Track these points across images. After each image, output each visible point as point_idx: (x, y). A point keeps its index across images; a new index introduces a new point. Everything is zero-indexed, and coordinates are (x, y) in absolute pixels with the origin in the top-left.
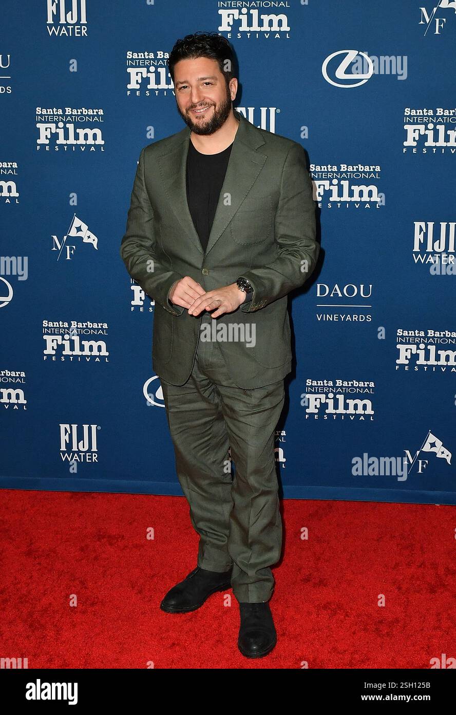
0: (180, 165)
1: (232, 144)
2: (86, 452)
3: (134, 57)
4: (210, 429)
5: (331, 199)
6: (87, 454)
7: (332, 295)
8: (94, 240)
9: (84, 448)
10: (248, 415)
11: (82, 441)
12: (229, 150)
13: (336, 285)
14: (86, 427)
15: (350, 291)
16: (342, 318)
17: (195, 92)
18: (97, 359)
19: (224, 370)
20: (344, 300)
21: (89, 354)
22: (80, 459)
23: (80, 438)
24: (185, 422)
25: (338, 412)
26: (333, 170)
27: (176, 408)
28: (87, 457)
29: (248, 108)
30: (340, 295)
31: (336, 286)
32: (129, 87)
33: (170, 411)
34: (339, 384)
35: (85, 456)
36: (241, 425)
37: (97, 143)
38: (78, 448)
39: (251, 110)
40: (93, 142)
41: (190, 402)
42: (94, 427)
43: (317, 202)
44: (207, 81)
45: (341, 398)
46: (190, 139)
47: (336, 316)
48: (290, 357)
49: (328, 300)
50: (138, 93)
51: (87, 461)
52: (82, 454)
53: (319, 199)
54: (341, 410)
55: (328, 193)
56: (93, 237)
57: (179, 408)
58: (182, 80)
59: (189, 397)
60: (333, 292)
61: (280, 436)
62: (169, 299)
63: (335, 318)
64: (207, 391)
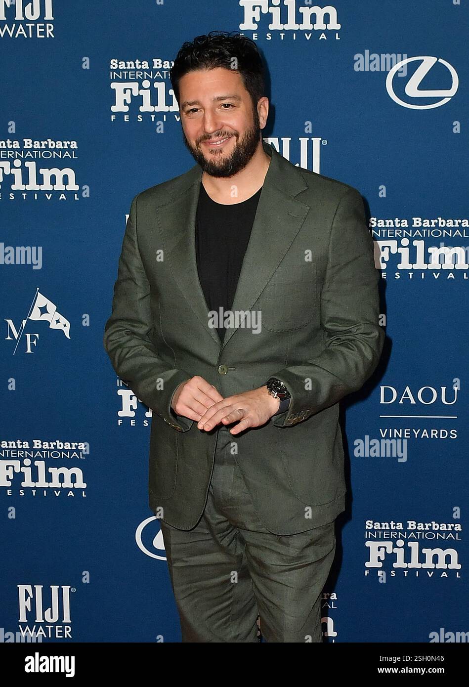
0: (188, 218)
1: (261, 188)
2: (54, 624)
3: (120, 68)
4: (230, 591)
5: (400, 267)
6: (57, 627)
7: (401, 402)
8: (65, 326)
9: (52, 618)
10: (285, 571)
11: (50, 609)
12: (256, 198)
13: (408, 387)
14: (55, 589)
15: (427, 395)
16: (416, 434)
17: (209, 117)
18: (71, 494)
19: (250, 508)
20: (418, 408)
21: (59, 485)
22: (47, 634)
23: (47, 604)
24: (196, 581)
25: (410, 566)
26: (402, 226)
27: (183, 561)
28: (57, 631)
29: (282, 139)
30: (413, 402)
31: (408, 389)
32: (114, 109)
33: (175, 565)
34: (412, 527)
35: (53, 630)
36: (274, 585)
37: (69, 188)
38: (44, 618)
39: (286, 141)
40: (63, 188)
41: (202, 552)
42: (66, 589)
43: (381, 271)
44: (226, 102)
45: (414, 546)
46: (201, 184)
47: (407, 432)
48: (343, 490)
49: (395, 408)
50: (126, 118)
51: (57, 636)
52: (50, 627)
53: (384, 266)
54: (415, 564)
55: (395, 258)
56: (64, 321)
57: (187, 561)
58: (191, 100)
59: (201, 545)
60: (403, 397)
61: (329, 600)
62: (171, 408)
63: (406, 433)
64: (226, 538)
